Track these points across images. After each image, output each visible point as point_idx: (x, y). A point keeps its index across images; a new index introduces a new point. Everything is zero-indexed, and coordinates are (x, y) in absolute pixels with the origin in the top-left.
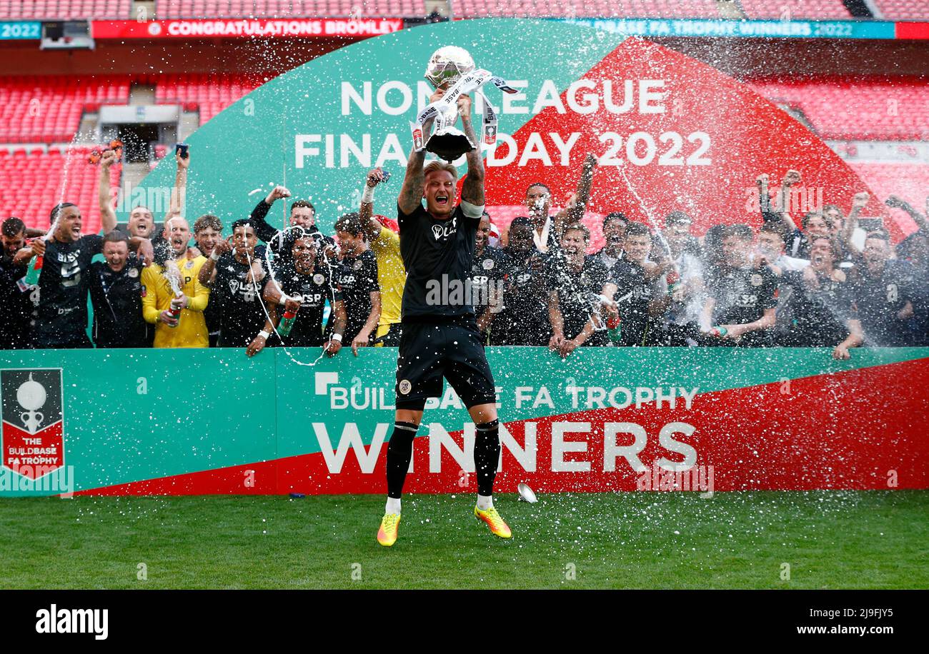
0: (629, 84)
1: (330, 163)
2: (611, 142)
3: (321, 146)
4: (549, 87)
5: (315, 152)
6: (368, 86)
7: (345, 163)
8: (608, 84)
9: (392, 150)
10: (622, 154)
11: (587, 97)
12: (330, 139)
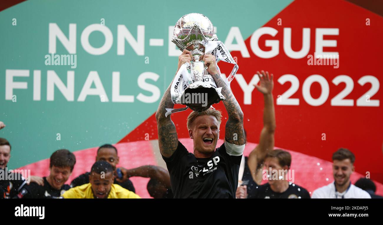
0: (306, 32)
1: (37, 96)
2: (288, 85)
3: (30, 80)
4: (235, 32)
5: (23, 85)
6: (73, 28)
7: (50, 96)
8: (287, 32)
9: (93, 86)
10: (298, 95)
11: (268, 43)
12: (37, 74)
